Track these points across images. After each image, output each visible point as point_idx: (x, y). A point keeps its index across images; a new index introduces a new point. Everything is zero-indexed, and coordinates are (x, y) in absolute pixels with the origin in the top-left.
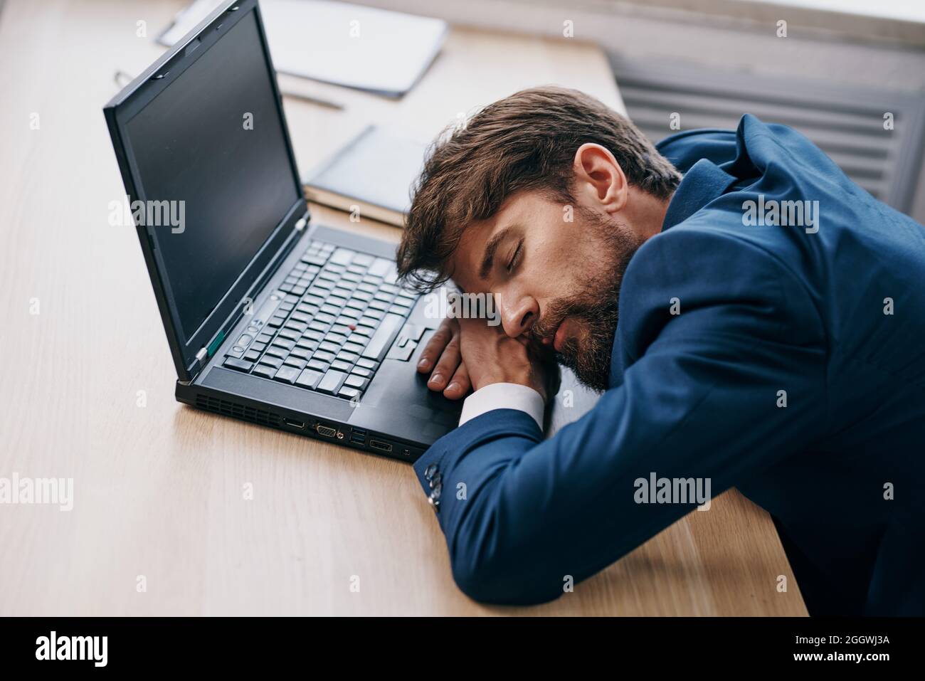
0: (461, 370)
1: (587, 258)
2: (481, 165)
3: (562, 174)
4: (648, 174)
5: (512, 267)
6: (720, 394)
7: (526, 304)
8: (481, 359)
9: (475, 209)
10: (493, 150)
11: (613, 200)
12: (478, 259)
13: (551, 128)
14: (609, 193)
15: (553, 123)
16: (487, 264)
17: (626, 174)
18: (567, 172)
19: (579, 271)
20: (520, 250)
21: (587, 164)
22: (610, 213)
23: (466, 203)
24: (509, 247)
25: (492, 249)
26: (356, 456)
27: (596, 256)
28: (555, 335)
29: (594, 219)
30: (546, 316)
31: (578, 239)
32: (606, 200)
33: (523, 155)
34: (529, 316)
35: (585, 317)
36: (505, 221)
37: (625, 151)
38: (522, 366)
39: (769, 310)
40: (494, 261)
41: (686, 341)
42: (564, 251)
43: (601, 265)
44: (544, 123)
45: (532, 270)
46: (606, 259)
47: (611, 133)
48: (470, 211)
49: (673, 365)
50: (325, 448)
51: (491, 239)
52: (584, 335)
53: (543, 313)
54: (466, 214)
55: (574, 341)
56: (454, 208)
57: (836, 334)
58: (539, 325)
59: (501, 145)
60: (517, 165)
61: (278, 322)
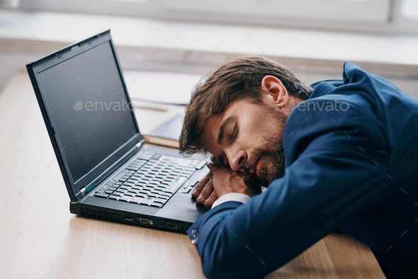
0: (213, 193)
1: (269, 128)
2: (216, 89)
3: (256, 91)
4: (299, 90)
5: (233, 137)
6: (333, 173)
7: (241, 153)
8: (222, 186)
9: (213, 109)
10: (221, 82)
11: (281, 101)
12: (216, 134)
13: (250, 70)
14: (279, 98)
15: (251, 68)
16: (221, 135)
17: (288, 90)
18: (257, 89)
19: (265, 134)
20: (236, 128)
21: (268, 86)
22: (280, 107)
23: (208, 107)
24: (231, 126)
25: (222, 128)
26: (160, 233)
27: (273, 126)
28: (256, 168)
29: (272, 110)
30: (251, 158)
31: (264, 120)
32: (277, 102)
33: (236, 83)
34: (242, 159)
35: (269, 155)
36: (229, 114)
37: (288, 81)
38: (242, 187)
39: (356, 131)
40: (224, 135)
41: (316, 150)
42: (257, 125)
43: (276, 131)
44: (246, 68)
45: (243, 137)
46: (278, 128)
47: (280, 73)
48: (211, 110)
49: (310, 161)
50: (144, 230)
51: (222, 123)
52: (270, 166)
53: (249, 157)
54: (208, 111)
55: (265, 169)
56: (203, 110)
57: (392, 143)
58: (247, 163)
59: (225, 79)
60: (233, 87)
61: (124, 180)
